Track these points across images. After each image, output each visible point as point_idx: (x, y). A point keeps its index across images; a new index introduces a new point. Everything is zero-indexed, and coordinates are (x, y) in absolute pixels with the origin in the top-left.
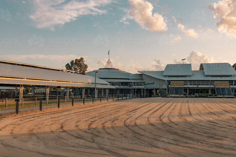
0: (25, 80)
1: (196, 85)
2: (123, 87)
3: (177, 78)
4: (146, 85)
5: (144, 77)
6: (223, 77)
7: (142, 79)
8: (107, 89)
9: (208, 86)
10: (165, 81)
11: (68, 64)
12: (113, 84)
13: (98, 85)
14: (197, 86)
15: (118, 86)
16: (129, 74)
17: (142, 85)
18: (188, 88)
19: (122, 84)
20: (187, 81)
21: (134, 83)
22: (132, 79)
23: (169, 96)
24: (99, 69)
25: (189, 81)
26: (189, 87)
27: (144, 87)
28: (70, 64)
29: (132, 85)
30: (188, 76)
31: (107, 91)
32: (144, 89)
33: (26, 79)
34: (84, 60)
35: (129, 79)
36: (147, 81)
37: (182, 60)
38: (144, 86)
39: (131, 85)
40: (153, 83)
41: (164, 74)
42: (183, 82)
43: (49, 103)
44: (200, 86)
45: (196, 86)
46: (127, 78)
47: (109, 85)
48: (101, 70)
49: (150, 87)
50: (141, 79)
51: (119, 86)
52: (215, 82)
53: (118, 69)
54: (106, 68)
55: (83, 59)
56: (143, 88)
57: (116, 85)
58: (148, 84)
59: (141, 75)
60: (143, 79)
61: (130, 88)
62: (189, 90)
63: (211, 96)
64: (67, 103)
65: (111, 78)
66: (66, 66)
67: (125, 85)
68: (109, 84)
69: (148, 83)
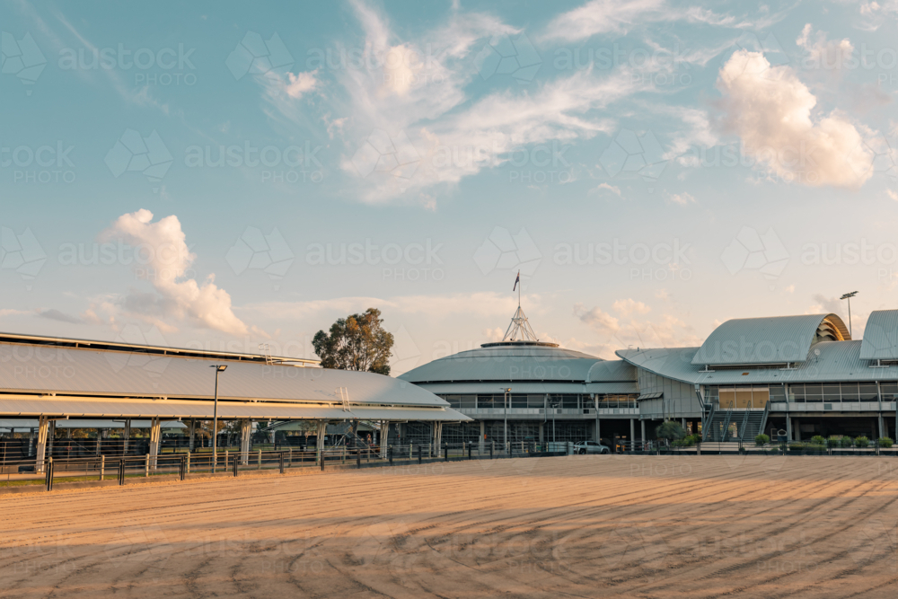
0: (54, 398)
1: (821, 401)
2: (559, 412)
3: (744, 374)
4: (645, 404)
5: (639, 375)
7: (631, 379)
9: (874, 406)
10: (691, 385)
11: (320, 335)
14: (825, 406)
15: (536, 411)
16: (586, 362)
17: (631, 406)
18: (790, 412)
20: (779, 387)
21: (601, 396)
22: (593, 382)
23: (695, 449)
24: (484, 346)
25: (790, 384)
26: (791, 409)
27: (637, 411)
28: (329, 335)
29: (594, 407)
32: (637, 422)
33: (57, 395)
34: (380, 318)
35: (582, 382)
36: (646, 388)
37: (841, 296)
38: (637, 407)
39: (589, 406)
40: (658, 395)
42: (767, 389)
44: (836, 407)
45: (820, 407)
46: (573, 379)
47: (443, 409)
48: (487, 352)
49: (653, 411)
50: (627, 379)
51: (540, 412)
53: (552, 345)
54: (508, 340)
56: (636, 418)
57: (530, 407)
58: (651, 399)
59: (627, 368)
60: (634, 382)
61: (585, 416)
66: (313, 342)
67: (565, 406)
68: (445, 406)
69: (651, 396)
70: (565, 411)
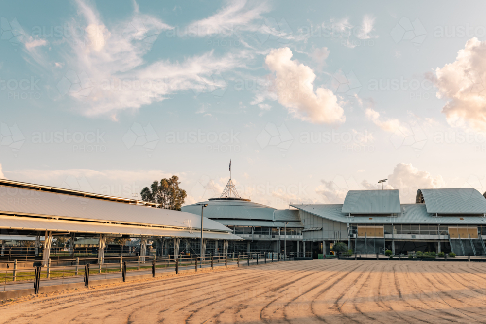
0: (57, 221)
1: (410, 233)
2: (260, 236)
3: (370, 219)
4: (305, 233)
5: (302, 217)
6: (464, 218)
7: (298, 220)
8: (226, 240)
9: (436, 237)
10: (345, 224)
11: (146, 189)
12: (237, 230)
13: (207, 232)
14: (412, 236)
15: (248, 236)
16: (271, 210)
17: (298, 234)
18: (394, 239)
19: (258, 230)
20: (390, 226)
21: (282, 228)
22: (277, 221)
23: (354, 257)
24: (210, 199)
25: (394, 224)
26: (394, 238)
27: (301, 237)
28: (151, 190)
29: (278, 234)
30: (393, 216)
31: (226, 246)
33: (59, 219)
34: (178, 181)
35: (271, 221)
36: (308, 225)
38: (301, 234)
39: (275, 234)
40: (320, 229)
41: (344, 211)
42: (382, 227)
43: (104, 270)
44: (417, 237)
45: (409, 236)
46: (266, 219)
47: (229, 233)
48: (215, 202)
49: (313, 237)
50: (295, 220)
51: (250, 236)
52: (449, 227)
53: (249, 200)
54: (224, 197)
55: (178, 179)
56: (301, 240)
57: (245, 233)
58: (310, 231)
59: (296, 213)
60: (299, 221)
61: (273, 239)
62: (396, 243)
63: (441, 258)
64: (142, 269)
65: (234, 218)
66: (141, 194)
67: (263, 233)
68: (230, 231)
69: (311, 229)
70: (263, 236)
